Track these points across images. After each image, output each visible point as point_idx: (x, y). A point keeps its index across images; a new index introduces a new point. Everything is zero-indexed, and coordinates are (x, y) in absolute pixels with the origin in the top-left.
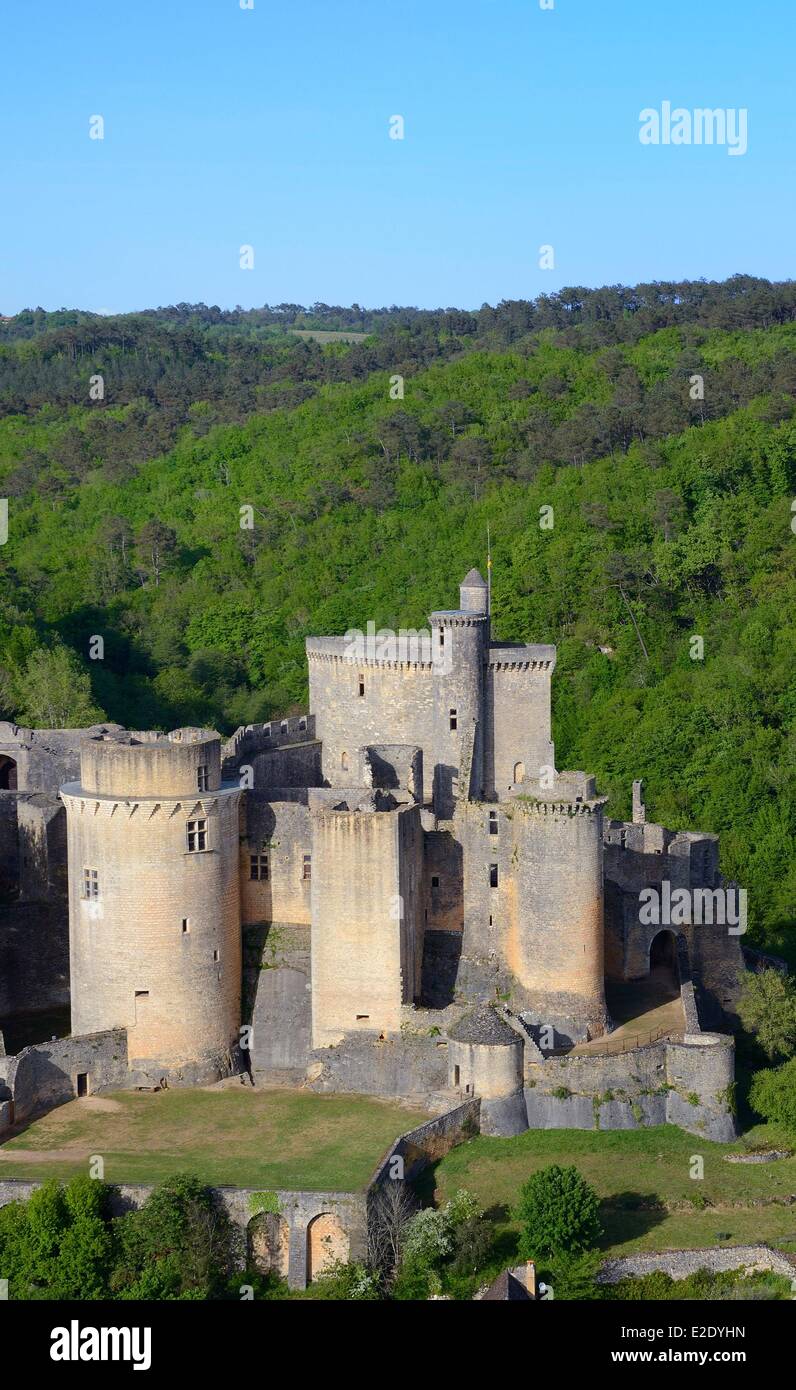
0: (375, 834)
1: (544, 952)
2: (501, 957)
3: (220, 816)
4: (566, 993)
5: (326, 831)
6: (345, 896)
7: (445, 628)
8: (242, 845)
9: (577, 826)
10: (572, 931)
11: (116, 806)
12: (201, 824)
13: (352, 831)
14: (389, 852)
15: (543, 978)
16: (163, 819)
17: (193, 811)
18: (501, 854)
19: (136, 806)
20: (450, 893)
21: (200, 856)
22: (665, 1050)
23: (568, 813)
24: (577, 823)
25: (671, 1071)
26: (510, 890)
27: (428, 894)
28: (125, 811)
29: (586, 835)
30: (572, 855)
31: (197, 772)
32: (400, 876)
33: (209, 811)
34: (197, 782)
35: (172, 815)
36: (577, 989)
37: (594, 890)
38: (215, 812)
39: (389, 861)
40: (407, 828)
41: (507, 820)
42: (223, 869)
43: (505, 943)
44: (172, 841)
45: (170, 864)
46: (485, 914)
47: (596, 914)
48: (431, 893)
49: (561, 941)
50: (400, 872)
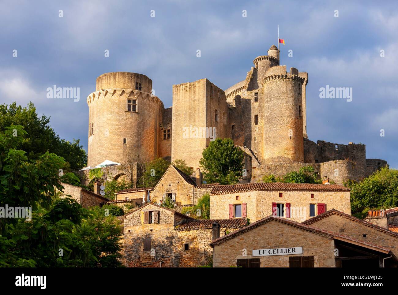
0: (197, 89)
1: (272, 140)
2: (259, 154)
3: (144, 101)
4: (281, 157)
5: (178, 92)
6: (185, 117)
7: (258, 62)
8: (160, 126)
9: (286, 84)
10: (284, 129)
11: (100, 93)
12: (134, 101)
13: (188, 90)
14: (202, 95)
15: (272, 152)
16: (117, 96)
17: (130, 94)
18: (259, 110)
19: (107, 92)
20: (239, 131)
21: (133, 114)
22: (320, 166)
23: (282, 78)
24: (286, 83)
25: (322, 175)
26: (263, 125)
27: (230, 133)
28: (102, 94)
29: (290, 89)
30: (284, 96)
31: (135, 84)
32: (207, 105)
33: (138, 97)
34: (135, 88)
35: (121, 95)
36: (287, 155)
37: (296, 114)
38: (141, 98)
39: (202, 99)
40: (214, 91)
41: (262, 95)
42: (144, 123)
43: (261, 148)
44: (121, 105)
45: (119, 115)
46: (252, 137)
47: (297, 125)
48: (232, 132)
49: (279, 134)
50: (207, 103)
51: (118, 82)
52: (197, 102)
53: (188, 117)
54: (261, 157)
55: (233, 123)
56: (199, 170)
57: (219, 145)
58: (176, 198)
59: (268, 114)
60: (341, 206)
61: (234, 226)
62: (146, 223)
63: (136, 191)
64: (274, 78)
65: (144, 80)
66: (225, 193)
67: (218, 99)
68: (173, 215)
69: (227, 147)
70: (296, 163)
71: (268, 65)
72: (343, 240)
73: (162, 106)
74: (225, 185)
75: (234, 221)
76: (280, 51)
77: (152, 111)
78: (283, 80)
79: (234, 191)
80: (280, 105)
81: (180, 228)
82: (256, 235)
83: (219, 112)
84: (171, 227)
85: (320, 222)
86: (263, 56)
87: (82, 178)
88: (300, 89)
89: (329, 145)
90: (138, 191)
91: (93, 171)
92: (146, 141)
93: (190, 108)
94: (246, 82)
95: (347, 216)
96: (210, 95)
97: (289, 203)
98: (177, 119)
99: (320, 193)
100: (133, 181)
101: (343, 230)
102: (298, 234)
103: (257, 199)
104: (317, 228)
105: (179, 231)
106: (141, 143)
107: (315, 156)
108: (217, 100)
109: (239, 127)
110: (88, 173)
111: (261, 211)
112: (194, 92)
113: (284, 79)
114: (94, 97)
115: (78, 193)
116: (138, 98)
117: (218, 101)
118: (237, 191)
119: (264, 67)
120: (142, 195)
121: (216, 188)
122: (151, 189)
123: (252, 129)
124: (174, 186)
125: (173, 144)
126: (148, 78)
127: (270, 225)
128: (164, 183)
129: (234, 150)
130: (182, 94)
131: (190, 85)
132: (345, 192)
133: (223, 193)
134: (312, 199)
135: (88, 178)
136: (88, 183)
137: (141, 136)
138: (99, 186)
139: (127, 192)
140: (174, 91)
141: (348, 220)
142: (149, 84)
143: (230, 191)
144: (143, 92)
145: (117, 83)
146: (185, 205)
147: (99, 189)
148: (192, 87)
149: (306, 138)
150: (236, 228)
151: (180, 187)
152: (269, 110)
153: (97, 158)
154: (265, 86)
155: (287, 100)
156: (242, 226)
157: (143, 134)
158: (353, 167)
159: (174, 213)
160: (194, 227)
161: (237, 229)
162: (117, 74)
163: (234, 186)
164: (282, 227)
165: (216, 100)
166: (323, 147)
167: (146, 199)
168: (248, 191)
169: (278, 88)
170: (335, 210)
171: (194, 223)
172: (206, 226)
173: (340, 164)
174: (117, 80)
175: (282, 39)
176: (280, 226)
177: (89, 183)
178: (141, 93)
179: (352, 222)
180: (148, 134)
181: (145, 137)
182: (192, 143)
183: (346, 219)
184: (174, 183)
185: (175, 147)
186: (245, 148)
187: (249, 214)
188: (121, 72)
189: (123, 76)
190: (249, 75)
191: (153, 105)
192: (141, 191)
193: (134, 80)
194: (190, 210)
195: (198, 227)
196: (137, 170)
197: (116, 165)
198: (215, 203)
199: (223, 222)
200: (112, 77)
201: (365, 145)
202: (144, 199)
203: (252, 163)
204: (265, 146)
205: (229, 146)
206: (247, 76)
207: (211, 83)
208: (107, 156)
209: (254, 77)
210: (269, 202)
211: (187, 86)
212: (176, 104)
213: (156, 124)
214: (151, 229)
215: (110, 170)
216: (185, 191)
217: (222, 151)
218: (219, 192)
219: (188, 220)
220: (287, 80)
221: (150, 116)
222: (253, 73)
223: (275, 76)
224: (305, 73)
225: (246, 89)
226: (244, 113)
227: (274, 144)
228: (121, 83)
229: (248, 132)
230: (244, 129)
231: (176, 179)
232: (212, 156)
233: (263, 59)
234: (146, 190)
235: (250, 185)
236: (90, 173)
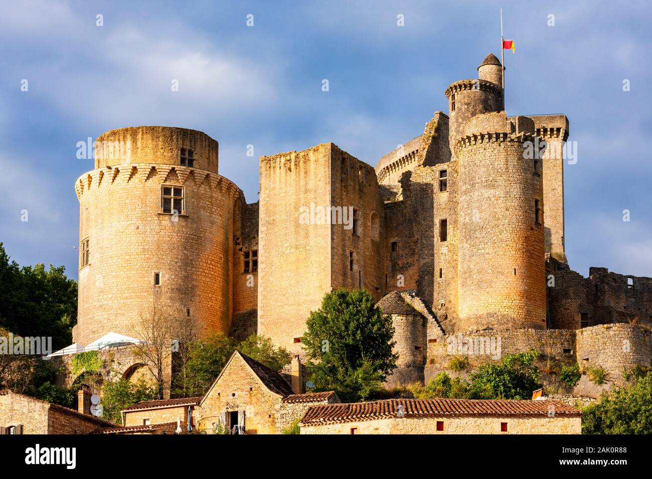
0: (312, 165)
1: (475, 277)
2: (449, 305)
3: (198, 189)
4: (496, 313)
5: (272, 172)
6: (286, 228)
7: (456, 94)
8: (237, 244)
9: (505, 154)
10: (501, 253)
11: (102, 174)
12: (178, 191)
13: (293, 167)
14: (322, 179)
15: (474, 303)
16: (140, 181)
17: (167, 176)
18: (450, 209)
19: (117, 171)
20: (406, 254)
21: (176, 218)
22: (574, 335)
23: (497, 141)
24: (506, 151)
25: (580, 355)
26: (457, 242)
27: (387, 259)
28: (108, 176)
29: (515, 163)
30: (501, 181)
31: (179, 152)
33: (186, 180)
34: (180, 161)
35: (148, 178)
36: (507, 310)
37: (527, 219)
38: (193, 184)
39: (323, 188)
40: (349, 169)
41: (455, 175)
42: (199, 238)
43: (453, 292)
44: (147, 201)
45: (145, 222)
46: (435, 268)
47: (529, 242)
48: (391, 257)
49: (491, 263)
50: (332, 198)
51: (143, 148)
52: (312, 195)
53: (293, 228)
54: (454, 312)
55: (394, 238)
56: (297, 359)
57: (341, 304)
58: (247, 422)
59: (467, 220)
63: (166, 406)
64: (480, 141)
65: (199, 143)
66: (328, 422)
67: (359, 185)
69: (359, 308)
70: (522, 330)
71: (478, 99)
73: (240, 198)
74: (332, 404)
76: (504, 68)
77: (217, 212)
78: (500, 145)
79: (347, 418)
80: (493, 199)
83: (360, 214)
86: (467, 81)
87: (57, 373)
89: (615, 279)
90: (169, 406)
91: (81, 357)
92: (204, 279)
94: (422, 146)
96: (339, 178)
98: (270, 231)
99: (521, 420)
100: (162, 381)
106: (194, 283)
107: (581, 305)
108: (357, 189)
109: (408, 245)
110: (70, 362)
112: (306, 173)
113: (502, 142)
114: (90, 182)
115: (43, 415)
116: (187, 183)
117: (360, 190)
118: (354, 418)
119: (467, 104)
120: (176, 415)
121: (313, 411)
122: (195, 403)
123: (435, 252)
124: (242, 395)
125: (261, 286)
126: (210, 138)
128: (223, 391)
129: (374, 315)
130: (280, 176)
131: (297, 157)
132: (571, 419)
133: (325, 423)
135: (70, 373)
136: (70, 383)
137: (192, 267)
138: (88, 396)
139: (146, 409)
140: (263, 170)
143: (338, 418)
144: (197, 171)
145: (139, 150)
147: (88, 404)
148: (302, 160)
149: (562, 262)
151: (254, 400)
152: (469, 212)
153: (97, 316)
154: (461, 157)
155: (508, 188)
157: (197, 263)
158: (647, 338)
162: (140, 130)
163: (349, 405)
165: (354, 189)
166: (599, 284)
167: (184, 425)
168: (374, 419)
169: (488, 162)
173: (618, 332)
174: (139, 144)
175: (509, 40)
177: (74, 384)
178: (192, 172)
180: (209, 262)
181: (201, 270)
182: (301, 285)
184: (242, 390)
185: (265, 293)
186: (413, 297)
188: (148, 126)
189: (153, 136)
190: (428, 130)
191: (220, 197)
192: (176, 405)
193: (177, 143)
196: (172, 356)
197: (129, 344)
200: (128, 136)
202: (179, 424)
206: (425, 133)
207: (342, 153)
209: (441, 134)
211: (290, 160)
212: (267, 199)
213: (227, 239)
215: (117, 356)
216: (266, 407)
217: (347, 317)
218: (318, 420)
220: (509, 144)
221: (212, 223)
222: (438, 124)
223: (483, 136)
224: (562, 117)
225: (422, 162)
226: (418, 216)
227: (479, 285)
228: (148, 150)
229: (426, 257)
230: (417, 251)
231: (246, 381)
232: (326, 329)
233: (465, 86)
234: (186, 404)
235: (380, 404)
236: (75, 363)
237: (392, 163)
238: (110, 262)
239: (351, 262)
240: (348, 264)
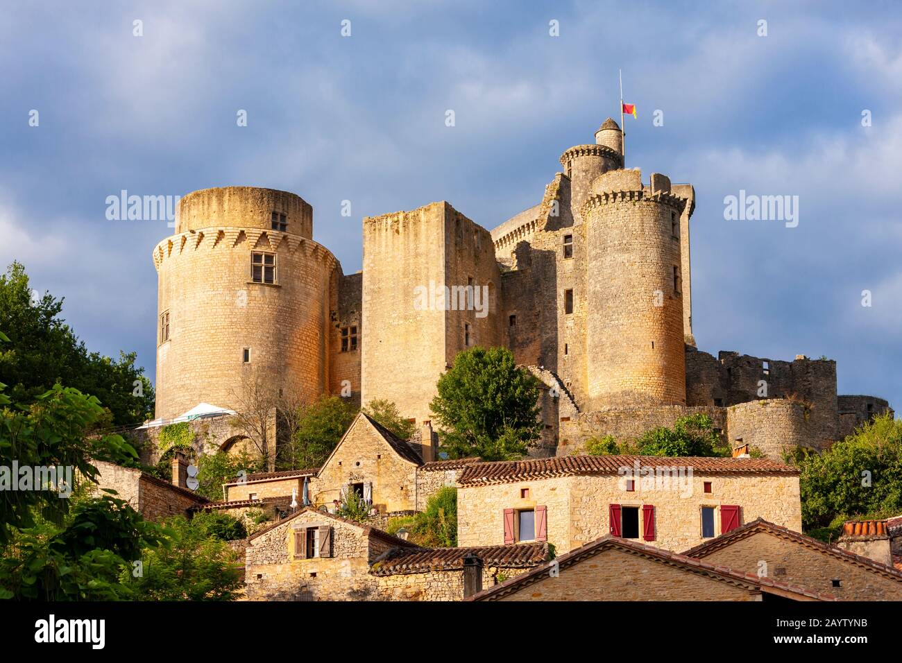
0: (423, 227)
1: (607, 351)
2: (576, 385)
3: (292, 257)
4: (632, 392)
5: (377, 235)
6: (394, 297)
7: (572, 160)
8: (333, 320)
9: (641, 214)
10: (637, 324)
11: (185, 239)
12: (269, 258)
13: (401, 229)
14: (435, 242)
15: (607, 380)
16: (227, 246)
17: (258, 241)
18: (576, 278)
19: (202, 236)
20: (526, 329)
21: (267, 289)
22: (725, 413)
23: (631, 200)
24: (642, 211)
25: (732, 436)
26: (585, 314)
27: (505, 334)
28: (191, 241)
29: (652, 225)
30: (636, 244)
31: (271, 215)
32: (447, 266)
33: (278, 246)
34: (271, 226)
35: (236, 243)
36: (645, 388)
37: (665, 286)
38: (286, 251)
39: (436, 252)
40: (464, 232)
41: (582, 241)
42: (293, 310)
43: (580, 370)
44: (235, 268)
45: (232, 292)
46: (559, 343)
47: (668, 313)
48: (509, 332)
49: (625, 335)
50: (447, 262)
51: (230, 211)
52: (422, 260)
53: (401, 297)
54: (582, 392)
55: (512, 310)
56: (428, 425)
57: (477, 364)
58: (374, 496)
59: (598, 288)
60: (777, 512)
61: (516, 563)
62: (301, 558)
63: (276, 479)
64: (613, 200)
65: (292, 207)
66: (493, 482)
67: (475, 251)
68: (367, 537)
69: (498, 369)
70: (667, 407)
71: (597, 166)
72: (783, 595)
73: (337, 268)
74: (494, 463)
75: (516, 550)
76: (624, 135)
77: (313, 282)
78: (634, 205)
79: (517, 476)
80: (627, 265)
81: (385, 568)
82: (570, 584)
84: (362, 567)
85: (726, 550)
86: (584, 147)
87: (142, 449)
88: (676, 227)
89: (749, 362)
90: (280, 478)
91: (169, 429)
92: (298, 356)
93: (405, 274)
94: (543, 210)
95: (792, 536)
96: (453, 241)
97: (651, 506)
98: (375, 301)
99: (727, 479)
100: (267, 454)
101: (784, 569)
102: (673, 581)
103: (573, 497)
104: (720, 566)
105: (382, 576)
106: (287, 360)
107: (714, 390)
108: (473, 255)
109: (528, 319)
110: (156, 436)
111: (582, 524)
112: (416, 235)
113: (636, 201)
114: (170, 248)
115: (133, 485)
116: (280, 250)
117: (475, 256)
118: (524, 477)
119: (586, 171)
120: (287, 488)
121: (471, 471)
122: (311, 475)
123: (559, 325)
124: (368, 466)
125: (365, 362)
126: (304, 202)
127: (605, 559)
128: (344, 459)
129: (515, 377)
130: (386, 240)
131: (406, 217)
132: (787, 478)
133: (488, 483)
134: (707, 497)
135: (156, 448)
136: (156, 460)
137: (285, 343)
138: (183, 467)
139: (252, 482)
140: (367, 232)
141: (797, 545)
142: (305, 215)
143: (505, 477)
144: (291, 236)
145: (226, 213)
146: (395, 513)
147: (184, 475)
148: (411, 221)
149: (690, 344)
150: (523, 568)
151: (383, 469)
152: (600, 279)
153: (179, 397)
154: (590, 219)
155: (644, 253)
156: (536, 562)
157: (291, 338)
158: (807, 417)
159: (368, 531)
160: (417, 566)
161: (523, 571)
162: (227, 190)
163: (516, 463)
164: (634, 565)
165: (470, 255)
166: (732, 367)
167: (299, 499)
168: (551, 477)
169: (621, 223)
170: (763, 521)
171: (418, 555)
172: (449, 563)
173: (775, 409)
174: (226, 206)
175: (629, 104)
176: (632, 563)
177: (161, 461)
178: (285, 238)
179: (805, 549)
180: (304, 338)
181: (296, 347)
182: (411, 360)
183: (791, 544)
184: (368, 458)
185: (369, 370)
186: (542, 370)
187: (553, 533)
188: (236, 186)
189: (241, 197)
190: (549, 192)
191: (316, 267)
192: (288, 477)
193: (268, 205)
194: (408, 525)
195: (429, 567)
196: (277, 426)
197: (225, 414)
198: (470, 507)
199: (488, 552)
200: (214, 198)
201: (835, 362)
202: (294, 498)
203: (560, 409)
204: (590, 367)
205: (504, 366)
206: (546, 195)
207: (457, 213)
208: (204, 392)
209: (563, 198)
210: (603, 502)
211: (398, 221)
212: (372, 265)
213: (323, 313)
214: (313, 571)
215: (211, 428)
216: (397, 478)
217: (485, 379)
218: (479, 479)
219: (402, 549)
220: (644, 203)
221: (307, 295)
222: (560, 186)
223: (615, 195)
224: (688, 186)
225: (543, 227)
226: (540, 285)
227: (612, 360)
228: (235, 213)
229: (549, 331)
230: (538, 325)
231: (373, 448)
232: (460, 392)
233: (583, 152)
234: (300, 476)
235: (554, 461)
236: (162, 436)
237: (498, 239)
238: (193, 336)
239: (467, 335)
240: (464, 337)
